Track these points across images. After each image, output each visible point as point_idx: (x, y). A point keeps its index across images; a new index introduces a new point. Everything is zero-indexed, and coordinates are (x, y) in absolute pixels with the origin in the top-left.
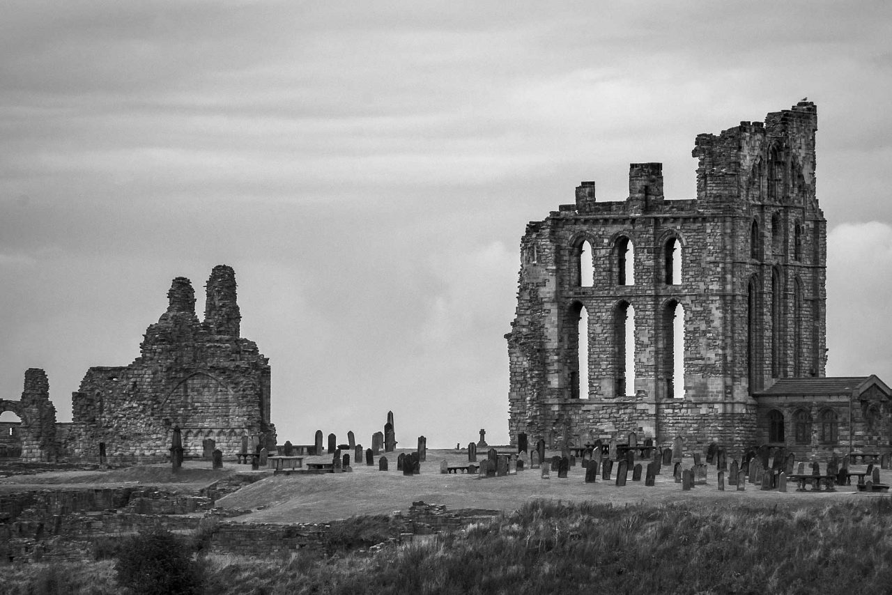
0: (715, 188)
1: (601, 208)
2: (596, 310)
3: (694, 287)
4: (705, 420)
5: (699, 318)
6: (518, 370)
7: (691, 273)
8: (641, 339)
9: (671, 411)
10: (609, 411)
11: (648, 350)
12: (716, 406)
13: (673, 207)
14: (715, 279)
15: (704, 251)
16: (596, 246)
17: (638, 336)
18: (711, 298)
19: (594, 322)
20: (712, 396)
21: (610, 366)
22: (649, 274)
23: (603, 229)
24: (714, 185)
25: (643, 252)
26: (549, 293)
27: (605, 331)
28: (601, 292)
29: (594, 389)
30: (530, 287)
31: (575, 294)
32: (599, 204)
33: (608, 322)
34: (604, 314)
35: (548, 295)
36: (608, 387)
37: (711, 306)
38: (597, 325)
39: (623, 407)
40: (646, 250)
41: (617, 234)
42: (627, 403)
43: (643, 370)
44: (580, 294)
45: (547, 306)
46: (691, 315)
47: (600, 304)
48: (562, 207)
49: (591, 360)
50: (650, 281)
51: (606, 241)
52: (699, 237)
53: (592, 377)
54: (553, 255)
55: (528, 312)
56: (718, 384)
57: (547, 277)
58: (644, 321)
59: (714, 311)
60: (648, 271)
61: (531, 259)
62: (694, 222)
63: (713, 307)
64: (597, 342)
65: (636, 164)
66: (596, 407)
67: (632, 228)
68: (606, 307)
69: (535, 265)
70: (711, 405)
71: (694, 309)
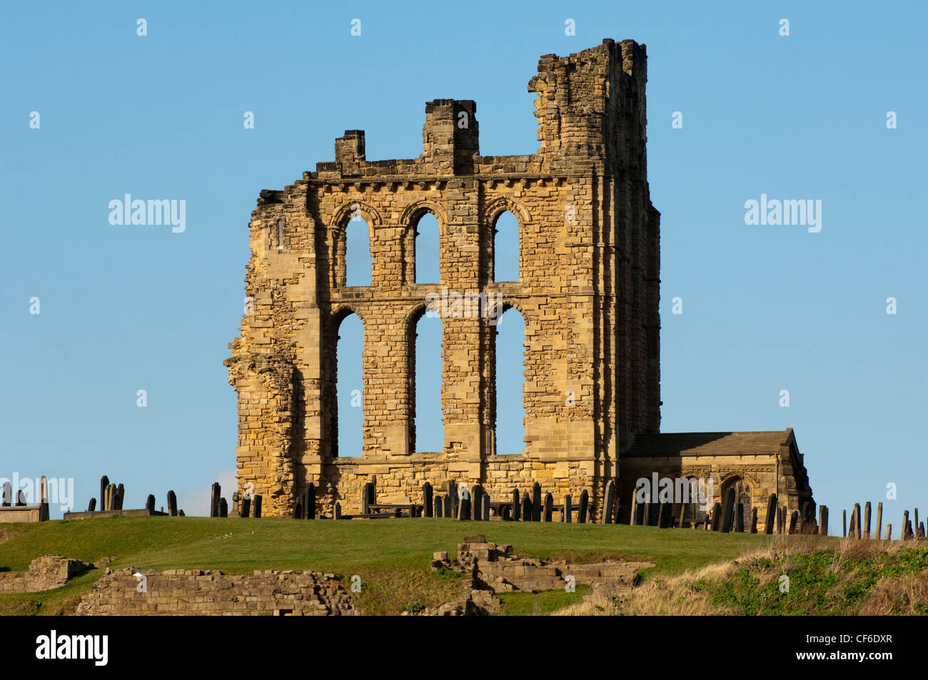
0: (576, 133)
1: (378, 169)
2: (379, 322)
3: (542, 284)
4: (560, 487)
5: (550, 331)
6: (252, 412)
7: (537, 263)
8: (457, 363)
9: (503, 474)
10: (399, 475)
11: (469, 378)
12: (583, 464)
13: (497, 167)
14: (581, 270)
15: (559, 229)
16: (379, 222)
17: (451, 358)
18: (574, 299)
19: (375, 338)
20: (577, 449)
21: (399, 407)
22: (469, 264)
23: (389, 198)
24: (576, 129)
25: (460, 231)
26: (304, 294)
27: (391, 353)
28: (387, 294)
29: (374, 441)
30: (273, 284)
31: (344, 296)
32: (374, 163)
33: (399, 338)
34: (391, 327)
35: (302, 298)
36: (397, 439)
37: (574, 311)
38: (380, 344)
39: (423, 469)
40: (464, 228)
41: (415, 205)
42: (429, 463)
43: (460, 411)
44: (351, 296)
45: (300, 314)
46: (538, 327)
47: (385, 312)
48: (321, 166)
49: (369, 397)
50: (472, 275)
51: (395, 216)
52: (551, 208)
53: (371, 423)
54: (310, 236)
55: (270, 323)
56: (587, 432)
57: (301, 270)
58: (461, 336)
59: (579, 319)
60: (468, 259)
61: (274, 243)
62: (544, 185)
63: (577, 312)
64: (379, 370)
65: (444, 100)
66: (378, 469)
67: (439, 195)
68: (394, 316)
69: (280, 252)
70: (575, 464)
71: (542, 317)
